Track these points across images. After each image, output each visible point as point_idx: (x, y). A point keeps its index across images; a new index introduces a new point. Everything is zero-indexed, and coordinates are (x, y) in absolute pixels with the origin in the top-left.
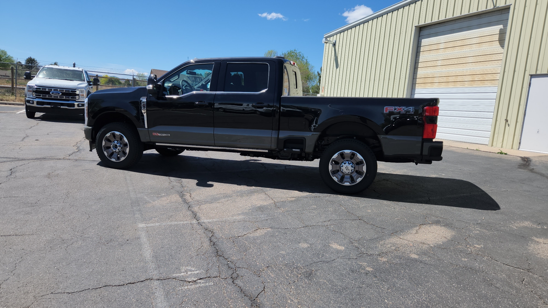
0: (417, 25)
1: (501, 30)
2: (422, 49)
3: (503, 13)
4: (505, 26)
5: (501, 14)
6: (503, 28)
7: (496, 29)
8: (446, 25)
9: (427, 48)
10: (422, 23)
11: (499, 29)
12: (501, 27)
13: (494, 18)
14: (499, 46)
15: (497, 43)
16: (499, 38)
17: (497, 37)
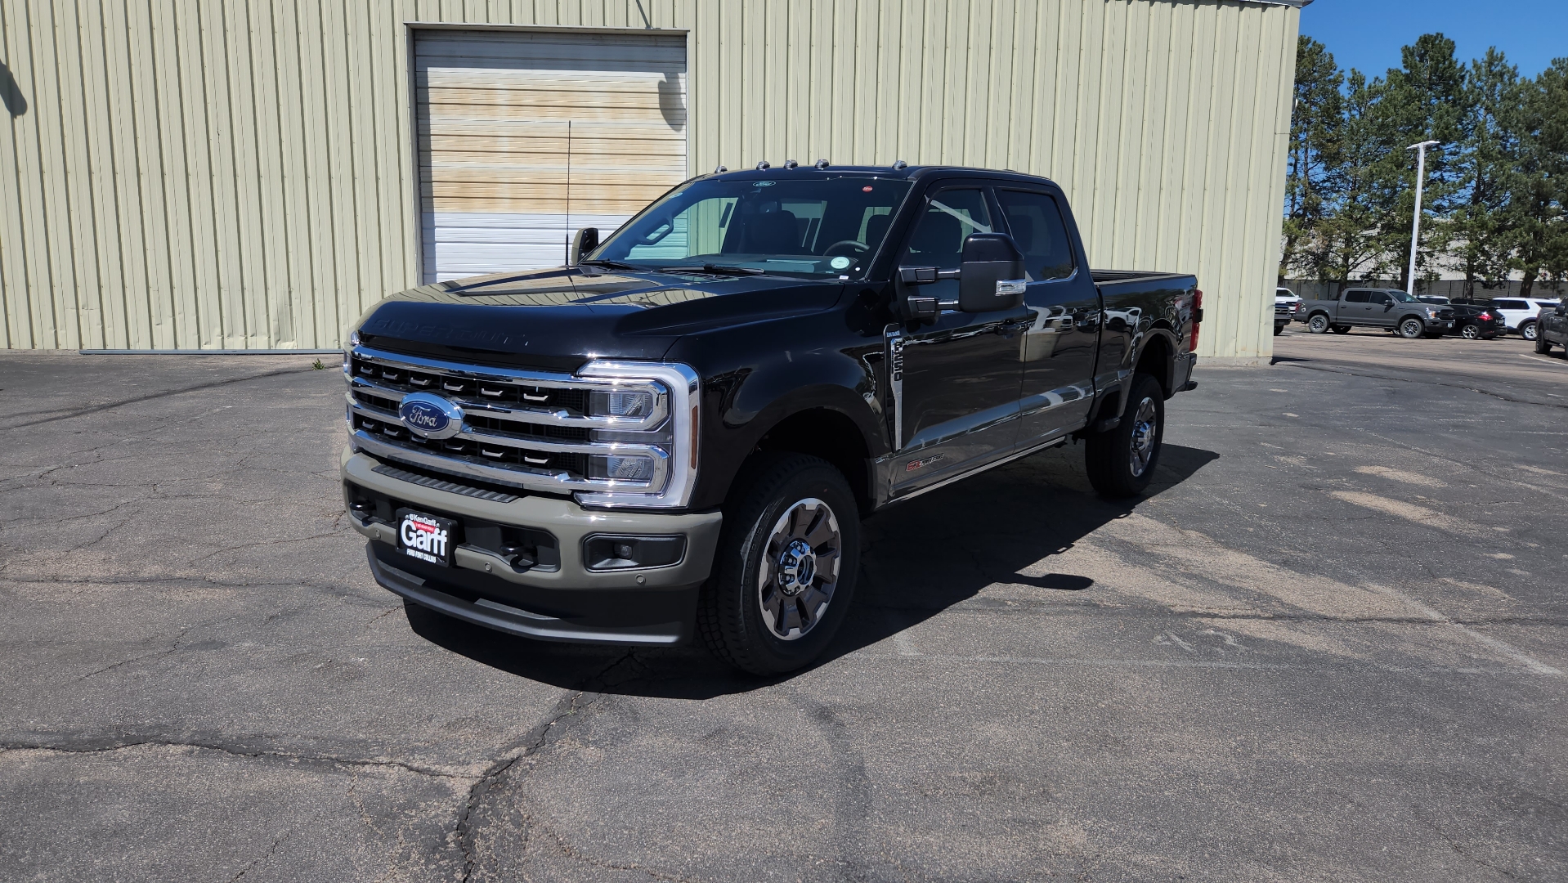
0: (412, 21)
1: (661, 83)
2: (433, 96)
3: (660, 44)
4: (672, 77)
5: (656, 46)
6: (665, 80)
7: (652, 80)
8: (503, 42)
9: (449, 96)
10: (429, 18)
11: (657, 81)
12: (661, 76)
13: (639, 52)
14: (664, 122)
15: (658, 114)
16: (660, 104)
17: (655, 101)
